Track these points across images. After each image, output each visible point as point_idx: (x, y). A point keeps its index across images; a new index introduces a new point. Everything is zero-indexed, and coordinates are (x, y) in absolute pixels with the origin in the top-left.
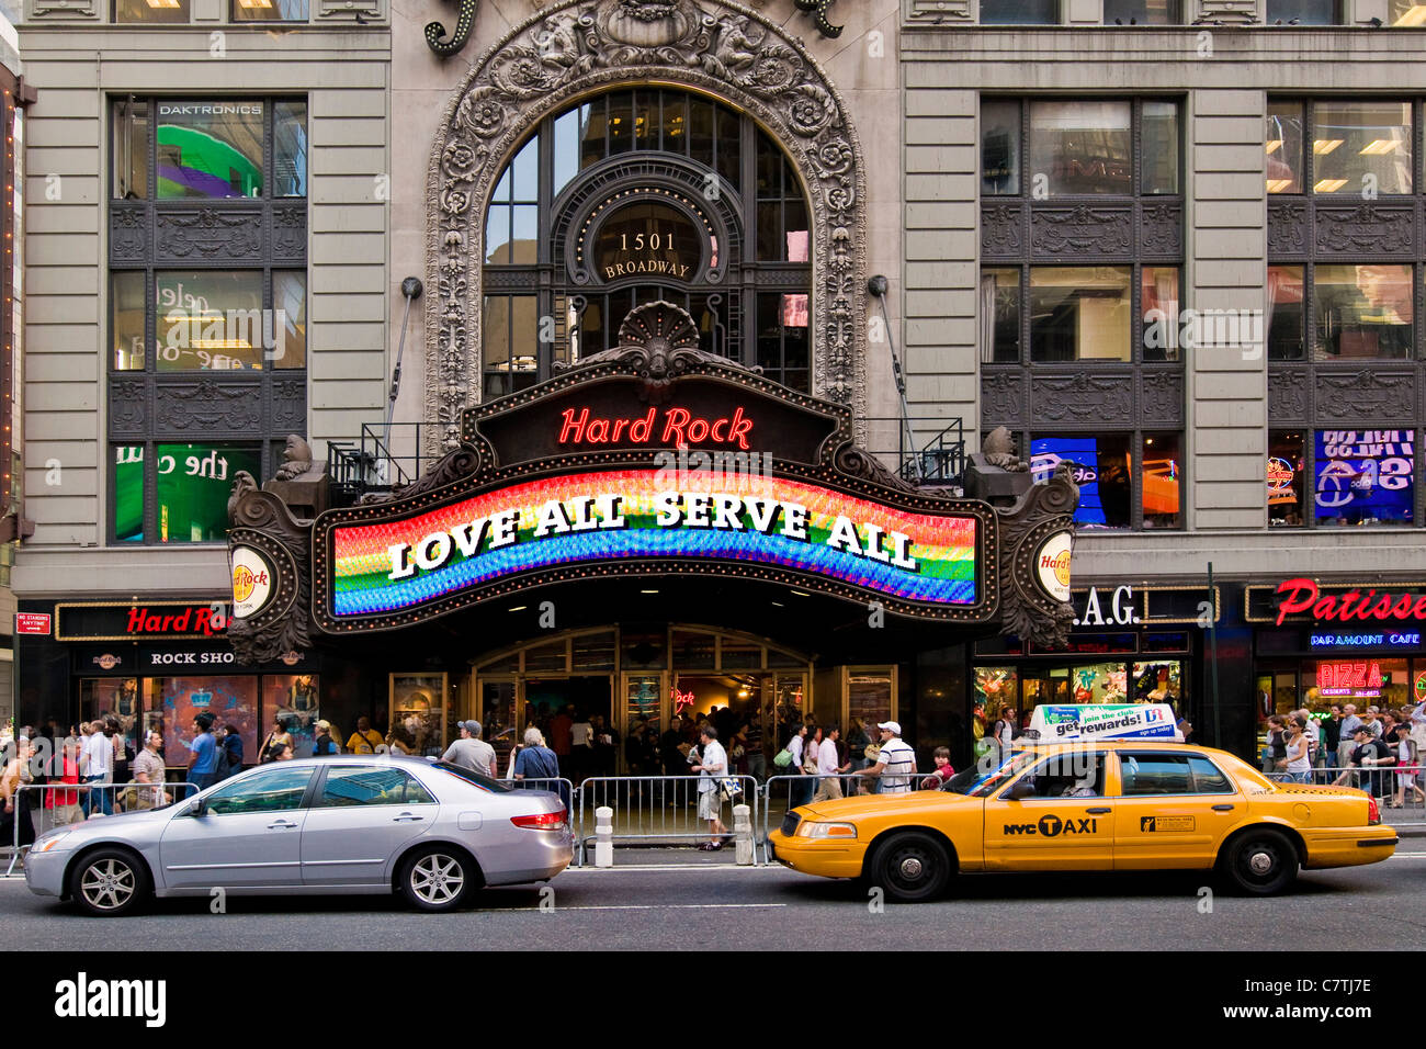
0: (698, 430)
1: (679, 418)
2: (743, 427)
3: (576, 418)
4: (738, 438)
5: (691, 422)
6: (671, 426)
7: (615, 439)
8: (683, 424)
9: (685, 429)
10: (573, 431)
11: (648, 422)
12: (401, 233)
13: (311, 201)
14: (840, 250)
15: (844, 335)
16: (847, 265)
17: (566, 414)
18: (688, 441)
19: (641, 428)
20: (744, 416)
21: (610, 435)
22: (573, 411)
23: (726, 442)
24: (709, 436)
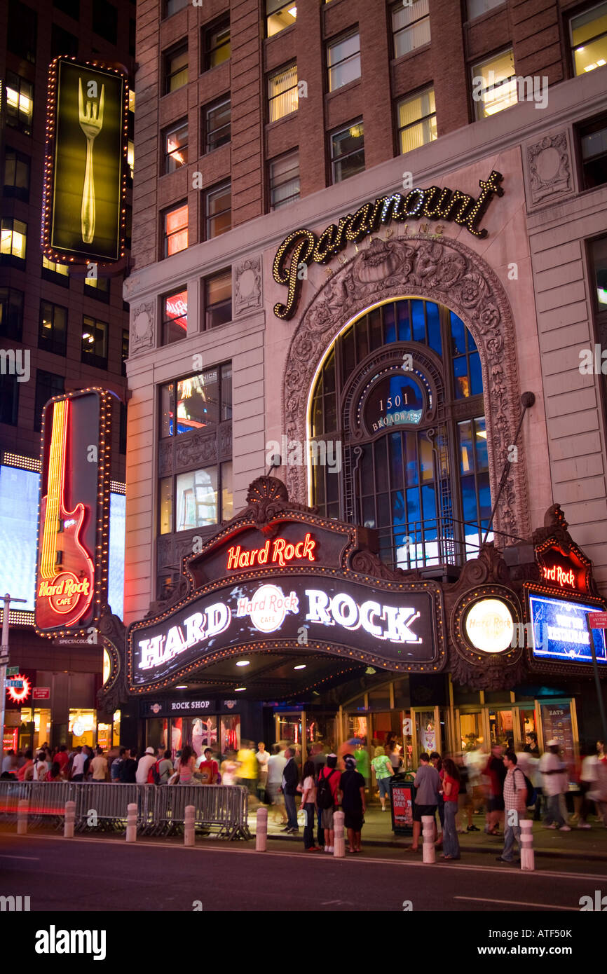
0: (289, 550)
1: (280, 543)
2: (310, 545)
3: (234, 554)
4: (308, 553)
5: (286, 545)
6: (277, 551)
7: (252, 564)
8: (282, 549)
9: (283, 552)
10: (233, 560)
11: (266, 551)
12: (272, 428)
13: (233, 420)
14: (497, 381)
15: (504, 442)
16: (502, 390)
17: (230, 551)
18: (284, 560)
19: (263, 554)
20: (311, 539)
21: (249, 562)
22: (233, 548)
23: (303, 557)
24: (294, 555)
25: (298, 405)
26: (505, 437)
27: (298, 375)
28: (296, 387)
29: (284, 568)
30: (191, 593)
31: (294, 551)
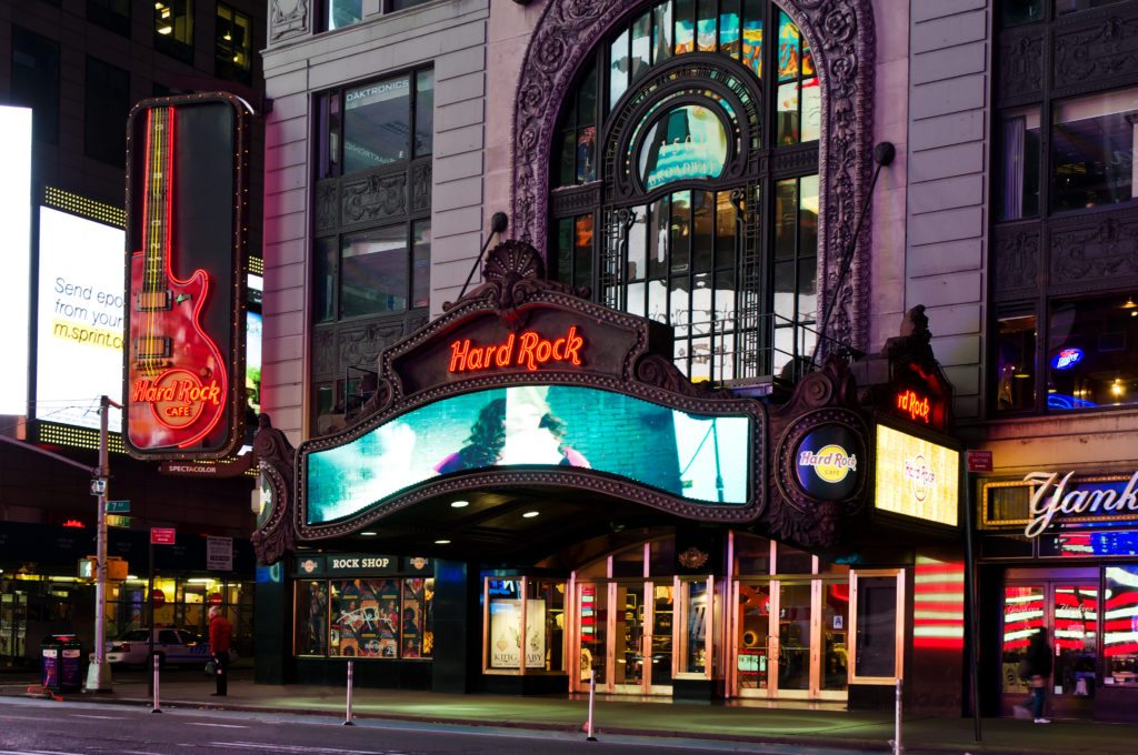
1: (531, 341)
3: (461, 350)
4: (571, 354)
5: (539, 343)
7: (486, 365)
9: (534, 351)
10: (459, 360)
11: (508, 348)
12: (493, 173)
13: (434, 156)
14: (842, 123)
15: (844, 214)
16: (848, 138)
17: (453, 346)
18: (536, 362)
19: (504, 354)
20: (577, 334)
21: (483, 362)
22: (459, 342)
23: (563, 360)
24: (551, 355)
25: (537, 141)
26: (844, 208)
27: (540, 93)
28: (534, 111)
29: (534, 373)
30: (394, 403)
31: (552, 350)
